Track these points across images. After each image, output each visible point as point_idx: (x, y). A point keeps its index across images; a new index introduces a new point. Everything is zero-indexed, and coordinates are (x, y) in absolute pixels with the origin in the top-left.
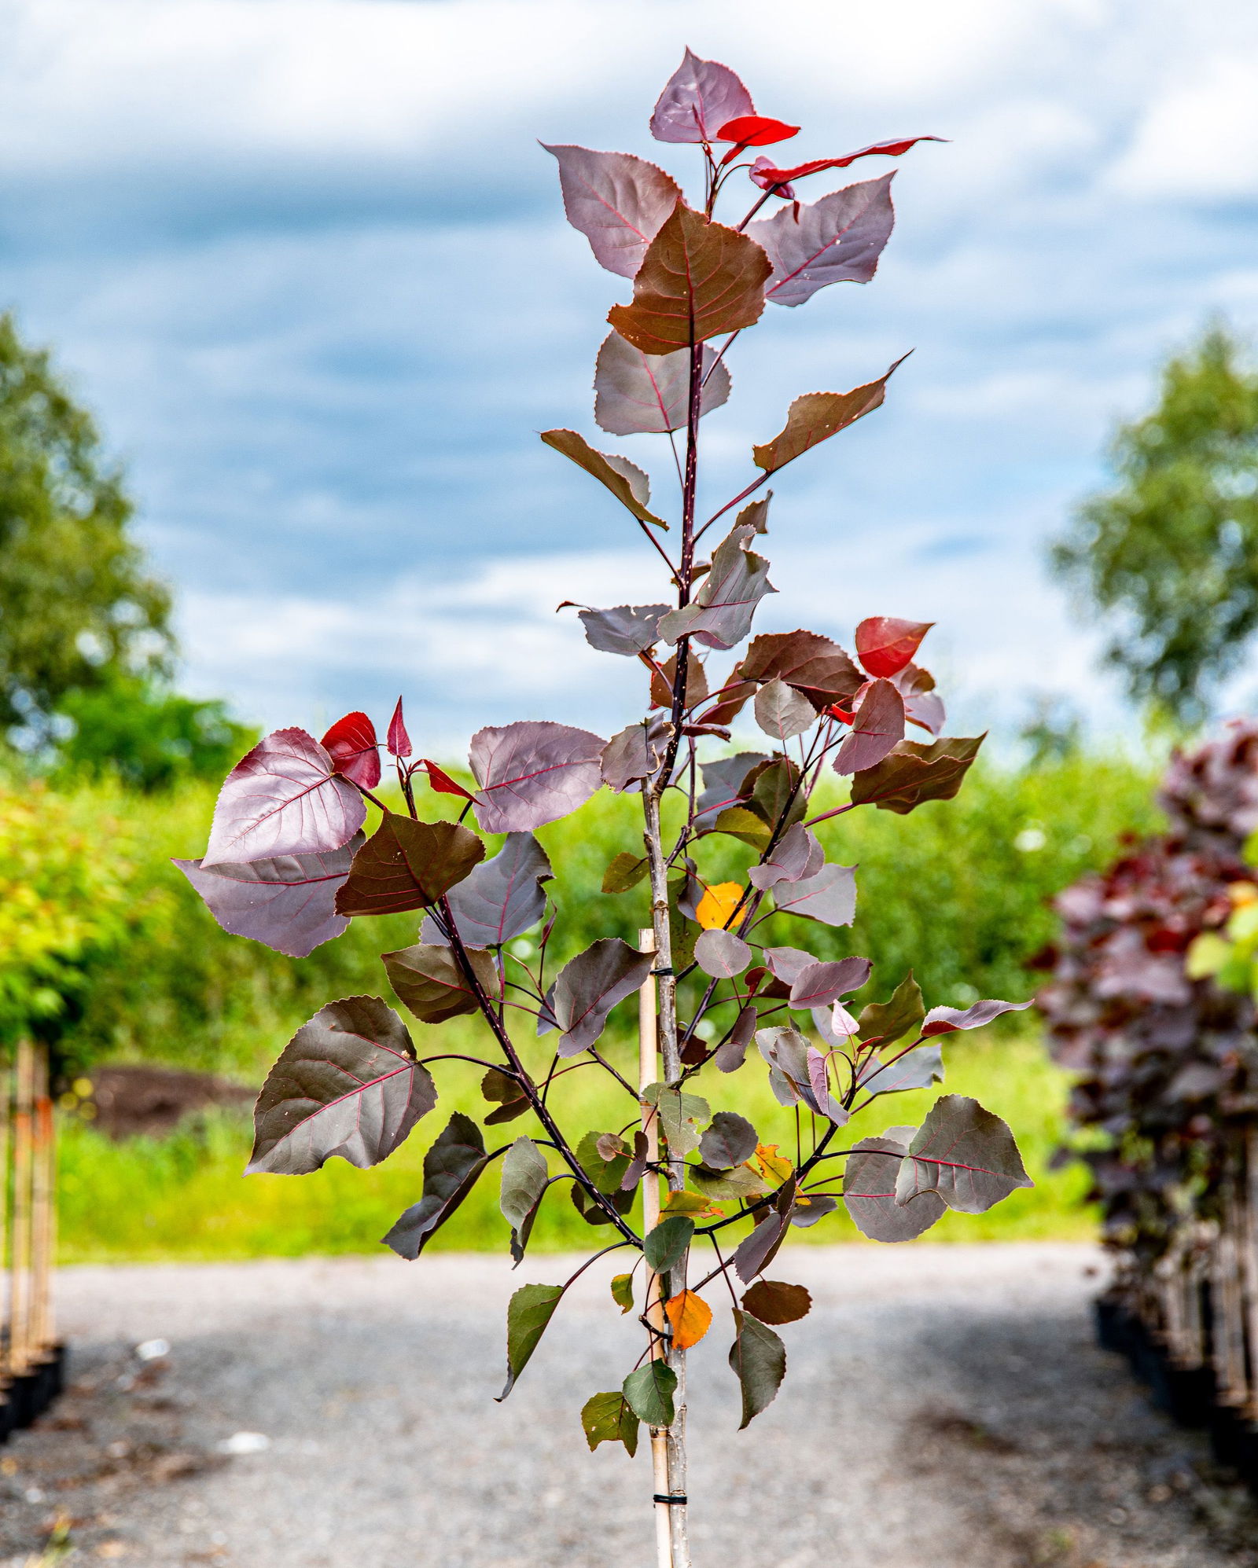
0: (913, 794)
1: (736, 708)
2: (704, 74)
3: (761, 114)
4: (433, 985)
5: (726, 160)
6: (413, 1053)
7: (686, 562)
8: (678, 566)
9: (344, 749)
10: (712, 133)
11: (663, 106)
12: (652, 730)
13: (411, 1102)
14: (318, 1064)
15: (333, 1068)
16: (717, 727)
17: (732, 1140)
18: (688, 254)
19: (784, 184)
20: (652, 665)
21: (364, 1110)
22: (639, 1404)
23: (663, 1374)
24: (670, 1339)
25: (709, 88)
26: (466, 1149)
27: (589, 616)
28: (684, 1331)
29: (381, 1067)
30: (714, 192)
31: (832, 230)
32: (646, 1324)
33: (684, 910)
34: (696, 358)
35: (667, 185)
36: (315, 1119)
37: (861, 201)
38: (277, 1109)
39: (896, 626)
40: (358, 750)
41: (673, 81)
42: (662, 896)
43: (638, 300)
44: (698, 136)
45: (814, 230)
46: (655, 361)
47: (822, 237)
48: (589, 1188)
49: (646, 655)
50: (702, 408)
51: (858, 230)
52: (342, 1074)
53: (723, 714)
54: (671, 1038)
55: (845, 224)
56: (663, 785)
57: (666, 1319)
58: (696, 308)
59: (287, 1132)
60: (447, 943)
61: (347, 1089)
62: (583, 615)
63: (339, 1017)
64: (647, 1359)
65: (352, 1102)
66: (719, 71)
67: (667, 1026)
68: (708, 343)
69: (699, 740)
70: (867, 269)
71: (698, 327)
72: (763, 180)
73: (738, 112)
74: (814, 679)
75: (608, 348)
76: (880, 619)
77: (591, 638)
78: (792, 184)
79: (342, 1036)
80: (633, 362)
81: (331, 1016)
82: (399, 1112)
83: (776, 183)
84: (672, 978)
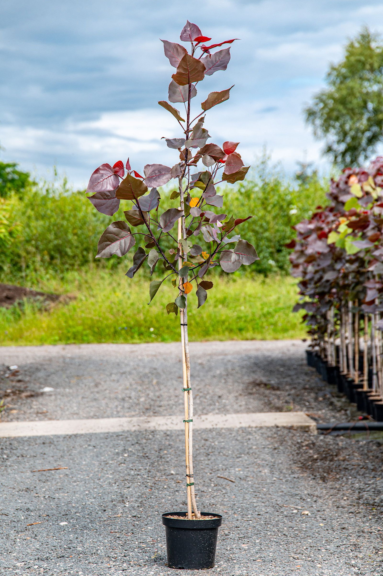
0: (234, 179)
1: (198, 161)
2: (191, 26)
3: (203, 36)
4: (135, 218)
5: (196, 45)
6: (131, 233)
7: (188, 129)
8: (186, 130)
9: (117, 169)
10: (193, 39)
11: (183, 33)
12: (181, 165)
13: (130, 243)
14: (111, 235)
15: (114, 236)
16: (194, 164)
17: (197, 250)
18: (188, 64)
19: (208, 50)
20: (181, 151)
21: (120, 244)
22: (178, 304)
23: (183, 298)
24: (184, 292)
25: (192, 29)
26: (142, 254)
27: (168, 140)
28: (187, 290)
29: (124, 235)
30: (194, 52)
31: (218, 59)
32: (179, 288)
33: (187, 203)
34: (190, 86)
35: (185, 50)
36: (110, 246)
37: (223, 53)
38: (103, 244)
39: (231, 143)
40: (120, 169)
41: (184, 28)
42: (183, 200)
43: (177, 73)
44: (190, 40)
45: (214, 60)
46: (181, 87)
47: (215, 61)
48: (167, 261)
49: (179, 149)
50: (191, 97)
51: (223, 59)
52: (116, 237)
53: (195, 162)
54: (184, 230)
55: (220, 58)
56: (183, 177)
57: (183, 288)
58: (190, 76)
59: (104, 249)
60: (138, 209)
61: (117, 240)
62: (166, 140)
63: (115, 225)
64: (180, 295)
65: (118, 243)
66: (194, 26)
67: (183, 227)
68: (192, 83)
69: (190, 167)
70: (225, 68)
71: (190, 80)
72: (203, 49)
73: (198, 35)
74: (214, 154)
75: (171, 84)
76: (228, 142)
77: (168, 145)
78: (209, 50)
79: (116, 229)
80: (177, 87)
81: (114, 225)
82: (128, 245)
83: (206, 50)
84: (185, 217)
